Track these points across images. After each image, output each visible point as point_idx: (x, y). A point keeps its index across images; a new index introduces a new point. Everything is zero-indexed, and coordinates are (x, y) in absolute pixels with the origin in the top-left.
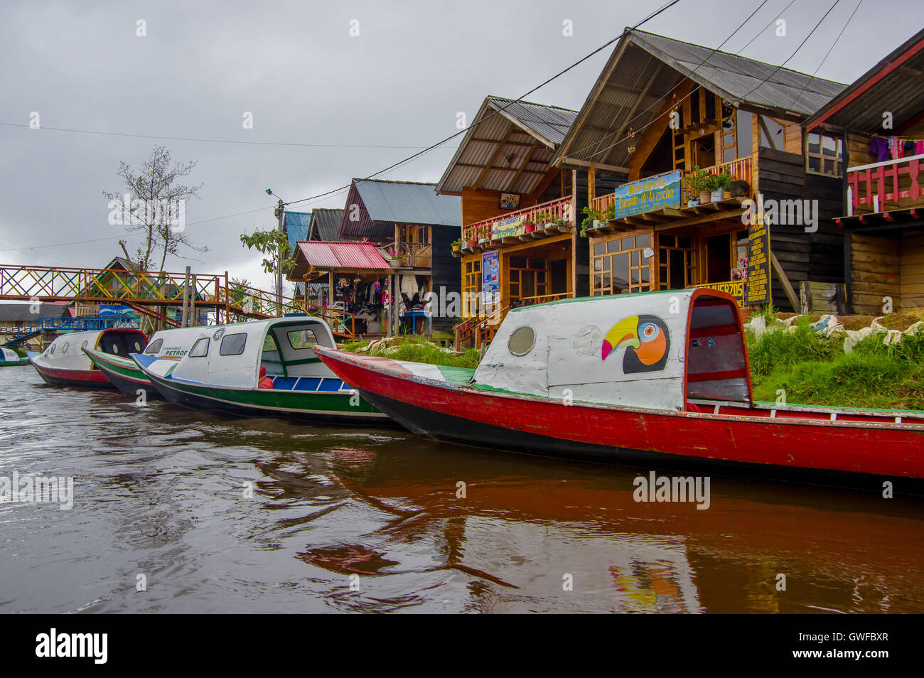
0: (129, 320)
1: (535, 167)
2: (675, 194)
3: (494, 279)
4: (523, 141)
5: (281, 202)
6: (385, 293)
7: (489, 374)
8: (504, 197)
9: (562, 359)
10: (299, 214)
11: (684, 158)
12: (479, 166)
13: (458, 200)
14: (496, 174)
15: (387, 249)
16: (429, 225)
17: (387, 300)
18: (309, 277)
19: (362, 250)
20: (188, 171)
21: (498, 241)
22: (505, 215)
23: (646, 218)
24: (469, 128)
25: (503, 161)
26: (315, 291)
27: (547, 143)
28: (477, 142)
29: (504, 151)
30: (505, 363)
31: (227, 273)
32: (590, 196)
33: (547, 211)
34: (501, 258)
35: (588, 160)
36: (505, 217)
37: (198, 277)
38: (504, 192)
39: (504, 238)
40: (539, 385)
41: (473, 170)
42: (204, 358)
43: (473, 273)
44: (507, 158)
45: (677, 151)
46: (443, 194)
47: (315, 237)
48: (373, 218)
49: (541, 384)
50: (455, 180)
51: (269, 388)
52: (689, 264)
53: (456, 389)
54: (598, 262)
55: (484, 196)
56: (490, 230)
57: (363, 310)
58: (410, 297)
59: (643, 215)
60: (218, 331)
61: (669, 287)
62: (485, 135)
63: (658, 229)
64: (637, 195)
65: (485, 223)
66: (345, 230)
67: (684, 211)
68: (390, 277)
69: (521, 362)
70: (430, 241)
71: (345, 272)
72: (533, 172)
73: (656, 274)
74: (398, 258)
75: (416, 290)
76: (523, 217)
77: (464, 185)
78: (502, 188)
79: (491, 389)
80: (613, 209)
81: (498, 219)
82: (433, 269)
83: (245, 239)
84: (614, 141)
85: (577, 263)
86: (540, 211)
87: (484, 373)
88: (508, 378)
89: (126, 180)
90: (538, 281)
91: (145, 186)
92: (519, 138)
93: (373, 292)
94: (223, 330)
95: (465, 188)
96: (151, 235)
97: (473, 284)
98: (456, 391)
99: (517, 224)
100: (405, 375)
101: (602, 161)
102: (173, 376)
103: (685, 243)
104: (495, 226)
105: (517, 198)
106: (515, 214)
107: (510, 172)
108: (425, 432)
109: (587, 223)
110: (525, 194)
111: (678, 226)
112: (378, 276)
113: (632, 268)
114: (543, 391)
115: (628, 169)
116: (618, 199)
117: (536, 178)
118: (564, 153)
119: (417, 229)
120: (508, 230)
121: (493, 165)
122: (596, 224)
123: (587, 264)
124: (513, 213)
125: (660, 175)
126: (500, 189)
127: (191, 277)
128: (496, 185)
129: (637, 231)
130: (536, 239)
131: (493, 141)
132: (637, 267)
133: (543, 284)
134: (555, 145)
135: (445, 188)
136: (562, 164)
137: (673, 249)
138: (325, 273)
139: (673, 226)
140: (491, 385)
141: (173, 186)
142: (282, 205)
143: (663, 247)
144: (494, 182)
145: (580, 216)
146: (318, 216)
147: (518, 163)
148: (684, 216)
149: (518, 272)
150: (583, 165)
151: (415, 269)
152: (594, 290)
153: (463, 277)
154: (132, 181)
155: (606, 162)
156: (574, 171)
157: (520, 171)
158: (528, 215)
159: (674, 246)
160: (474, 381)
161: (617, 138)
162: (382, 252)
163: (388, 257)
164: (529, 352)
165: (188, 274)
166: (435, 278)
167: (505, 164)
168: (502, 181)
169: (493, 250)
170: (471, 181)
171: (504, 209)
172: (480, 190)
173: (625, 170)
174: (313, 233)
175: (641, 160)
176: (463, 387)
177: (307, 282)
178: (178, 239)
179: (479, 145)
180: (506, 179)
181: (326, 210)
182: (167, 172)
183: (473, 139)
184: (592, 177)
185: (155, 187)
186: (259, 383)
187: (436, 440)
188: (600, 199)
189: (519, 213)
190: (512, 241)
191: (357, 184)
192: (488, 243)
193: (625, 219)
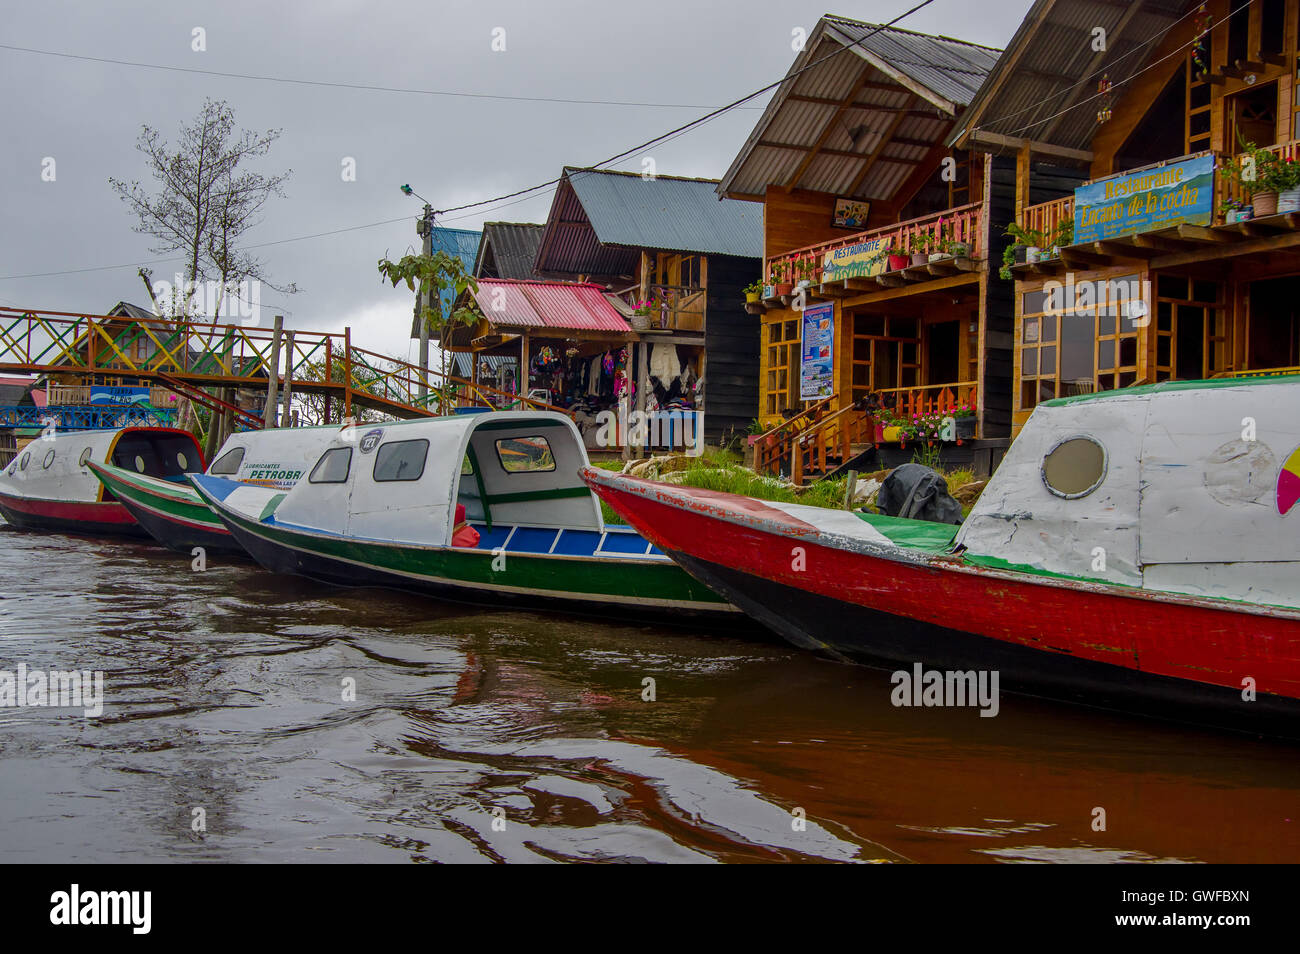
0: (143, 415)
1: (901, 152)
2: (1200, 197)
3: (823, 354)
4: (881, 102)
5: (428, 208)
6: (620, 376)
7: (997, 534)
8: (841, 205)
9: (1176, 508)
10: (454, 231)
11: (1209, 130)
12: (799, 148)
13: (758, 210)
14: (830, 163)
15: (624, 297)
16: (704, 254)
17: (624, 388)
18: (483, 343)
19: (580, 297)
20: (265, 148)
21: (836, 286)
22: (846, 238)
23: (1139, 243)
24: (783, 81)
25: (843, 137)
26: (490, 370)
27: (940, 104)
28: (798, 102)
29: (846, 122)
30: (1035, 512)
31: (348, 330)
32: (1019, 203)
33: (932, 231)
34: (839, 315)
35: (1016, 135)
36: (847, 242)
37: (298, 337)
38: (842, 197)
39: (849, 280)
40: (1120, 562)
41: (788, 154)
42: (340, 485)
43: (783, 342)
44: (850, 133)
45: (1193, 118)
46: (731, 197)
47: (489, 271)
48: (603, 239)
49: (1125, 560)
50: (754, 172)
51: (472, 546)
52: (1212, 332)
53: (923, 562)
54: (1031, 327)
55: (807, 203)
56: (818, 265)
57: (577, 405)
58: (666, 383)
59: (1135, 237)
60: (370, 434)
61: (1173, 375)
62: (813, 90)
63: (1156, 265)
64: (1119, 201)
65: (809, 251)
66: (546, 261)
67: (1217, 231)
68: (630, 347)
69: (1074, 511)
70: (704, 283)
71: (549, 335)
72: (897, 160)
73: (1150, 351)
74: (647, 313)
75: (677, 372)
76: (884, 242)
77: (769, 183)
78: (838, 189)
79: (1003, 565)
80: (1068, 226)
81: (835, 245)
82: (709, 334)
83: (387, 268)
84: (1069, 101)
85: (989, 327)
86: (917, 231)
87: (985, 532)
88: (1043, 544)
89: (151, 159)
90: (905, 361)
91: (187, 172)
92: (877, 96)
93: (595, 374)
94: (380, 433)
95: (773, 189)
96: (196, 261)
97: (784, 362)
98: (918, 566)
99: (873, 253)
100: (799, 531)
101: (1044, 137)
102: (276, 519)
103: (1206, 293)
104: (829, 257)
105: (864, 208)
106: (868, 237)
107: (853, 161)
108: (824, 646)
109: (1013, 253)
110: (878, 201)
111: (1201, 258)
112: (606, 345)
113: (1102, 338)
114: (1130, 574)
115: (1091, 154)
116: (1079, 208)
117: (901, 173)
118: (974, 123)
119: (678, 260)
120: (854, 265)
121: (824, 146)
122: (1032, 254)
123: (1010, 330)
124: (864, 233)
125: (1170, 161)
126: (833, 191)
127: (284, 337)
128: (827, 184)
129: (1113, 269)
130: (909, 283)
131: (828, 101)
132: (1110, 337)
133: (912, 366)
134: (956, 106)
135: (734, 188)
136: (969, 141)
137: (1183, 302)
138: (513, 336)
139: (1190, 259)
140: (1001, 557)
141: (237, 173)
142: (430, 214)
143: (1164, 300)
144: (824, 176)
145: (999, 241)
146: (495, 236)
147: (870, 144)
148: (1217, 239)
149: (868, 341)
150: (1009, 144)
151: (677, 333)
152: (1022, 378)
153: (765, 351)
154: (163, 162)
155: (1050, 141)
156: (988, 157)
157: (871, 160)
158: (894, 238)
159: (1187, 298)
160: (962, 547)
161: (1074, 95)
162: (617, 302)
163: (628, 311)
164: (1091, 492)
165: (279, 330)
166: (711, 351)
167: (846, 145)
168: (837, 175)
169: (824, 301)
170: (782, 174)
171: (842, 228)
172: (799, 192)
173: (1086, 156)
174: (483, 266)
175: (1119, 138)
176: (940, 559)
177: (476, 354)
178: (244, 270)
179: (803, 108)
180: (844, 173)
181: (509, 226)
182: (227, 148)
183: (792, 97)
184: (1024, 166)
185: (204, 174)
186: (454, 535)
187: (847, 662)
188: (1040, 210)
189: (875, 235)
190: (866, 285)
191: (572, 179)
192: (817, 288)
193: (1097, 245)
